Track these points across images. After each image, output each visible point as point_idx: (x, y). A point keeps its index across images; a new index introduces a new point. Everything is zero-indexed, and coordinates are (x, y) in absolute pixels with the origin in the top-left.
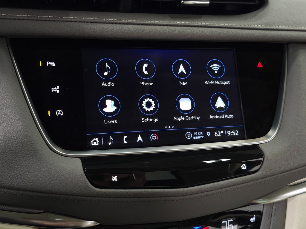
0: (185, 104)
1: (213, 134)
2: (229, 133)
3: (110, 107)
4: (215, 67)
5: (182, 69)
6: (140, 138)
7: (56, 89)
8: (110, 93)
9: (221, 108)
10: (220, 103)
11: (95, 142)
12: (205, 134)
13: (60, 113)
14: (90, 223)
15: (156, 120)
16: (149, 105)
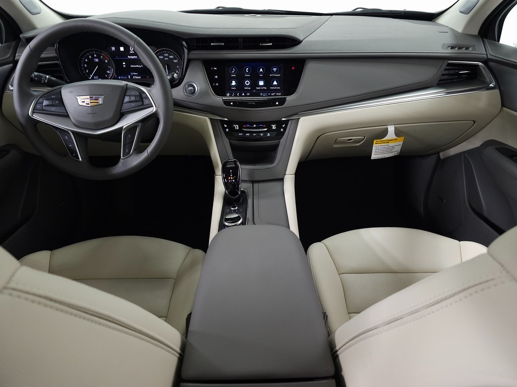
0: (261, 83)
1: (271, 94)
2: (277, 94)
3: (234, 83)
4: (275, 69)
5: (261, 70)
6: (243, 94)
7: (216, 77)
8: (234, 79)
9: (275, 85)
10: (275, 83)
11: (228, 95)
12: (268, 94)
13: (217, 84)
14: (226, 119)
15: (250, 88)
16: (247, 83)
